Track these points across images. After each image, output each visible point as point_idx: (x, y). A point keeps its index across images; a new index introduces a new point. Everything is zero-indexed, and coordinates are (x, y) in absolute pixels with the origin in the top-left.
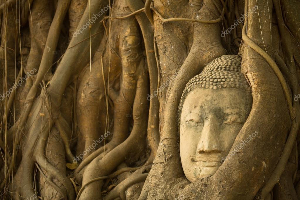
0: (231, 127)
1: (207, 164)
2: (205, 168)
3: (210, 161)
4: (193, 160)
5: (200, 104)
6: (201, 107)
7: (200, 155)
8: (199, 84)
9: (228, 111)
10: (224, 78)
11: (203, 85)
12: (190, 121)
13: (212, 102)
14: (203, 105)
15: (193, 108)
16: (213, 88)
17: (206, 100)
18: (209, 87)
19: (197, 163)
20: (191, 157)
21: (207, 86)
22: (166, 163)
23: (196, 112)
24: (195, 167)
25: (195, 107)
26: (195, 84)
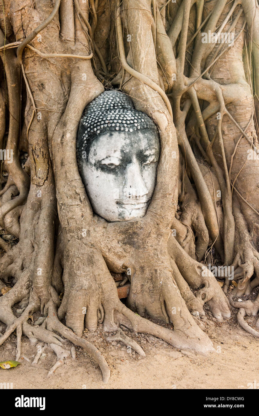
0: (149, 168)
1: (137, 206)
3: (138, 203)
4: (118, 203)
5: (120, 149)
6: (122, 151)
7: (128, 199)
8: (111, 126)
9: (147, 153)
10: (135, 119)
11: (117, 128)
13: (132, 146)
14: (124, 149)
15: (113, 152)
16: (129, 130)
17: (125, 144)
18: (124, 131)
19: (124, 206)
20: (116, 201)
21: (122, 129)
22: (83, 205)
23: (117, 156)
24: (122, 210)
25: (115, 151)
26: (106, 126)
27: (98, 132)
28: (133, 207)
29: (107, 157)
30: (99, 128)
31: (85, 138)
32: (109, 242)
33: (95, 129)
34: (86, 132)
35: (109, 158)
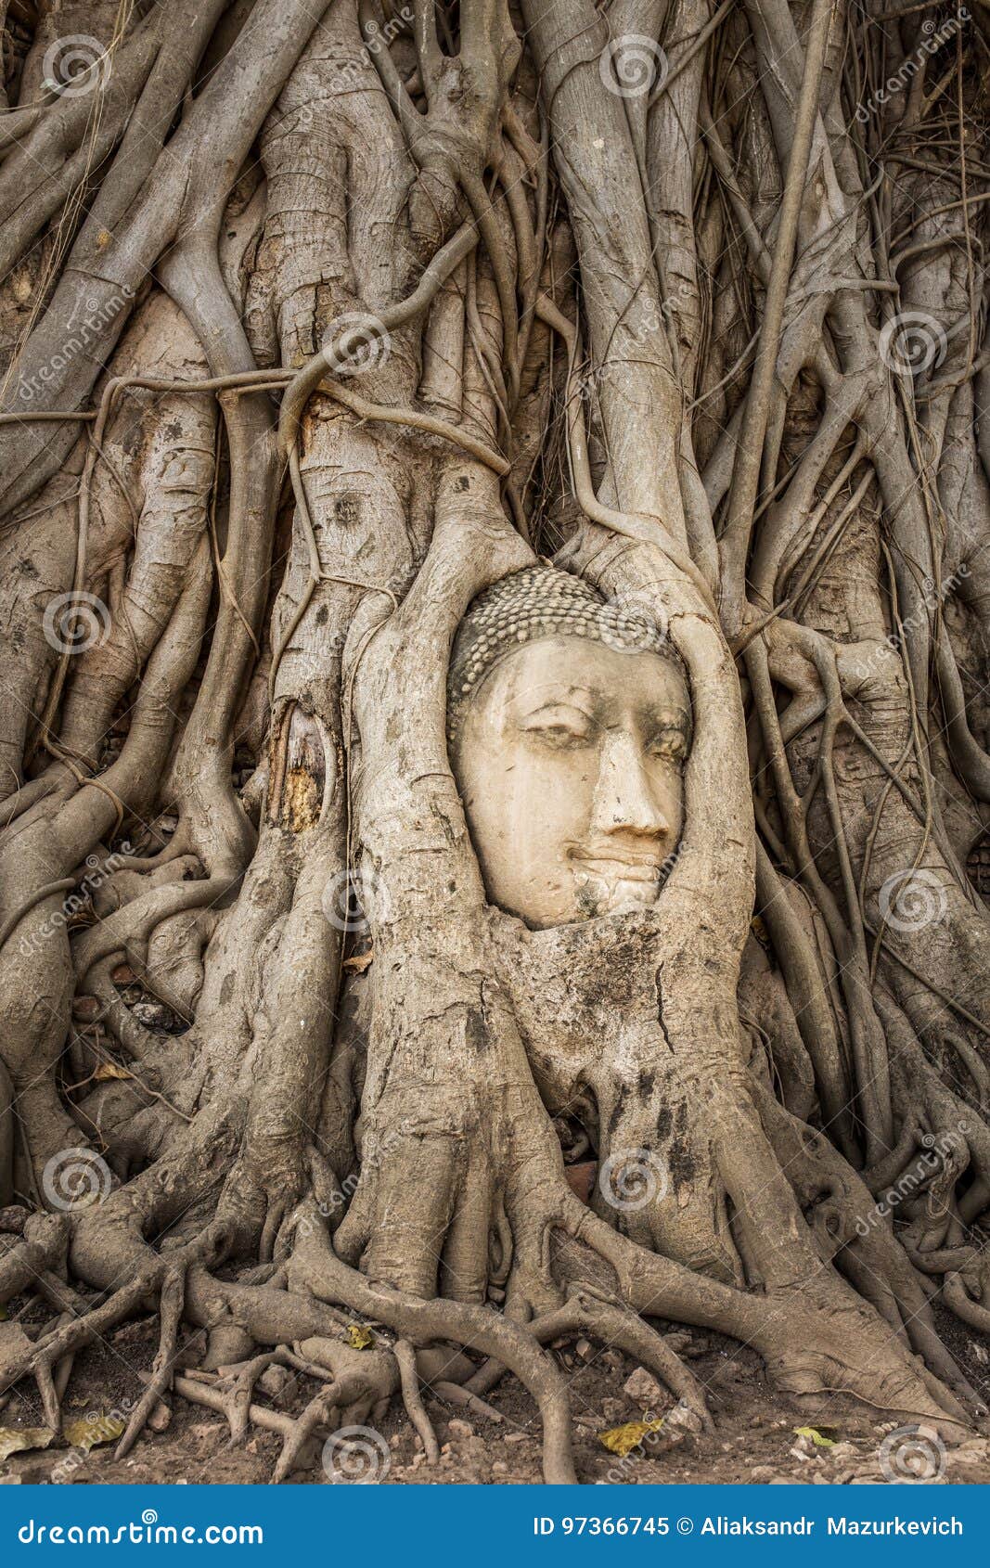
1: (634, 872)
2: (625, 885)
3: (637, 863)
4: (572, 854)
5: (589, 684)
6: (594, 692)
7: (608, 841)
8: (561, 622)
12: (550, 728)
14: (600, 688)
15: (567, 690)
19: (593, 864)
20: (568, 845)
22: (456, 853)
23: (578, 705)
24: (585, 876)
25: (573, 689)
26: (545, 619)
27: (522, 635)
28: (623, 870)
29: (546, 706)
30: (524, 623)
31: (477, 656)
32: (538, 984)
33: (512, 628)
34: (482, 639)
35: (554, 709)
